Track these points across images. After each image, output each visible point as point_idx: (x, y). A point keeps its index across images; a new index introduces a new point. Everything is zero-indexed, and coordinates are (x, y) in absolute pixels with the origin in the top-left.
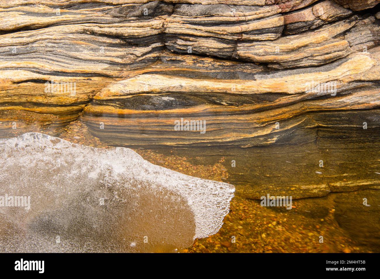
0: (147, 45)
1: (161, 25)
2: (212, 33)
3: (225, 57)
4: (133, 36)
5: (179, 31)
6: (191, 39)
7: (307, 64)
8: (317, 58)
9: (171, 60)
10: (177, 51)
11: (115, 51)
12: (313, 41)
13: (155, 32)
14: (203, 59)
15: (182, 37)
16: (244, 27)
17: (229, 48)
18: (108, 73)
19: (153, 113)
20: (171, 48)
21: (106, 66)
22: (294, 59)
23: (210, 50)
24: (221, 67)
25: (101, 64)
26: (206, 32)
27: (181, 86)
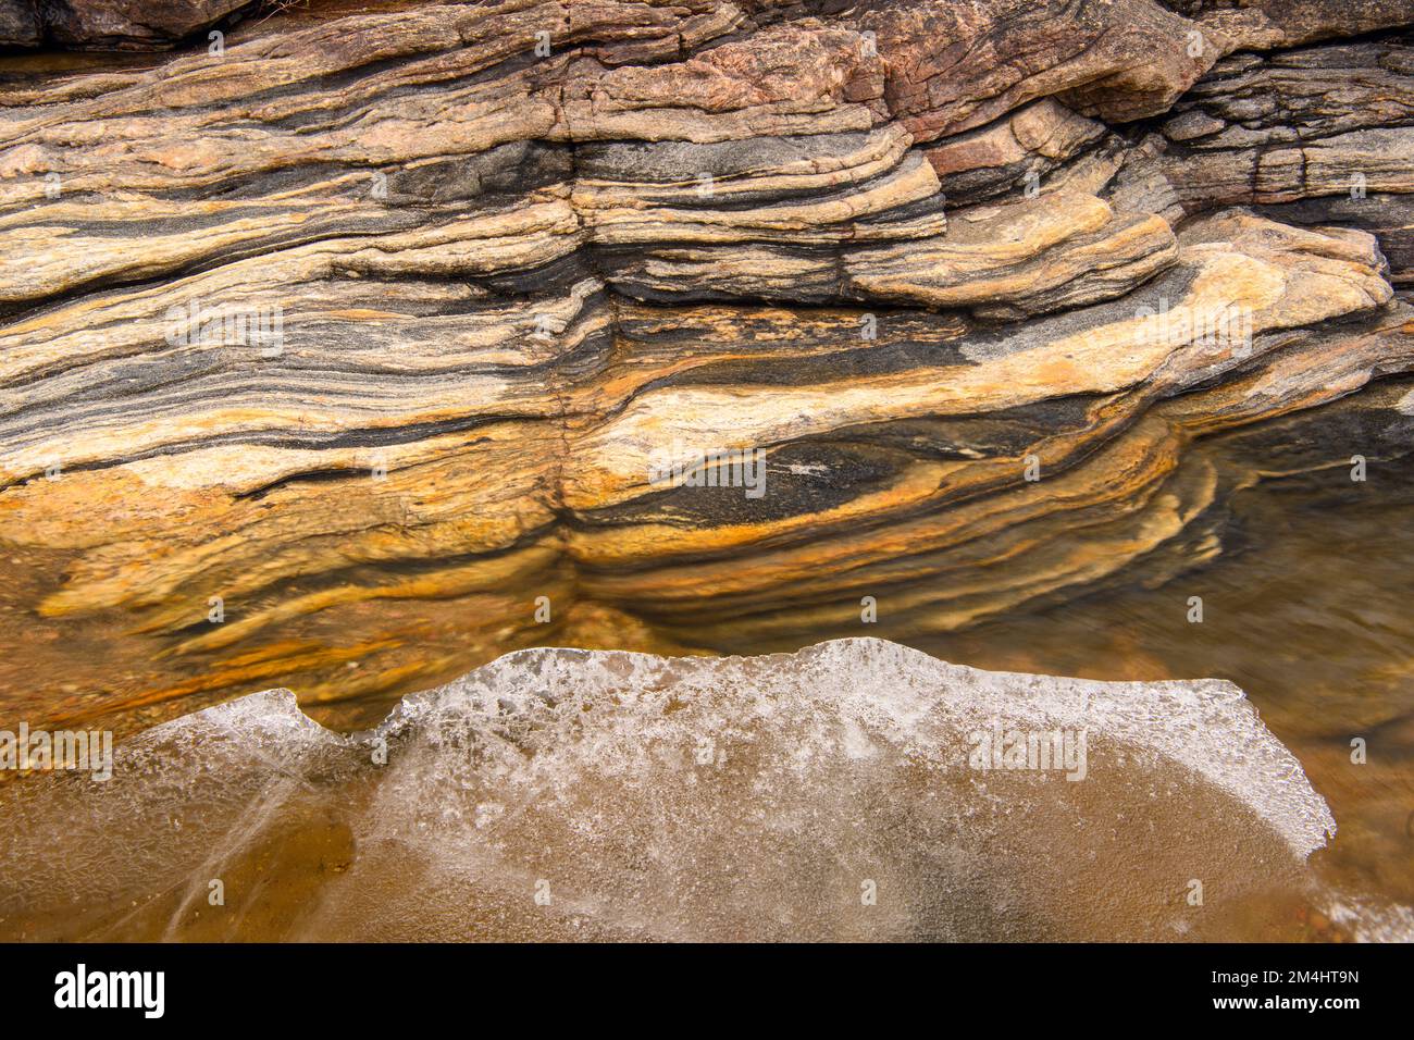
0: (558, 291)
1: (575, 219)
2: (757, 228)
3: (819, 301)
4: (509, 266)
5: (648, 234)
6: (694, 254)
7: (1091, 297)
8: (1111, 275)
9: (663, 331)
10: (657, 297)
11: (479, 326)
12: (1081, 226)
13: (568, 245)
14: (761, 316)
15: (663, 253)
16: (856, 203)
17: (821, 271)
18: (528, 406)
19: (813, 523)
20: (634, 291)
21: (502, 385)
22: (1049, 285)
23: (771, 282)
24: (836, 336)
25: (472, 380)
26: (737, 227)
27: (807, 419)
